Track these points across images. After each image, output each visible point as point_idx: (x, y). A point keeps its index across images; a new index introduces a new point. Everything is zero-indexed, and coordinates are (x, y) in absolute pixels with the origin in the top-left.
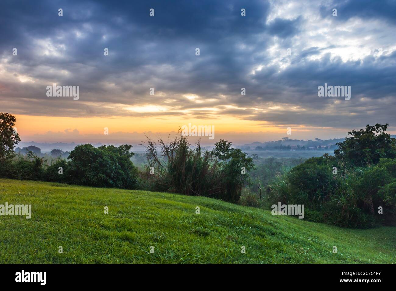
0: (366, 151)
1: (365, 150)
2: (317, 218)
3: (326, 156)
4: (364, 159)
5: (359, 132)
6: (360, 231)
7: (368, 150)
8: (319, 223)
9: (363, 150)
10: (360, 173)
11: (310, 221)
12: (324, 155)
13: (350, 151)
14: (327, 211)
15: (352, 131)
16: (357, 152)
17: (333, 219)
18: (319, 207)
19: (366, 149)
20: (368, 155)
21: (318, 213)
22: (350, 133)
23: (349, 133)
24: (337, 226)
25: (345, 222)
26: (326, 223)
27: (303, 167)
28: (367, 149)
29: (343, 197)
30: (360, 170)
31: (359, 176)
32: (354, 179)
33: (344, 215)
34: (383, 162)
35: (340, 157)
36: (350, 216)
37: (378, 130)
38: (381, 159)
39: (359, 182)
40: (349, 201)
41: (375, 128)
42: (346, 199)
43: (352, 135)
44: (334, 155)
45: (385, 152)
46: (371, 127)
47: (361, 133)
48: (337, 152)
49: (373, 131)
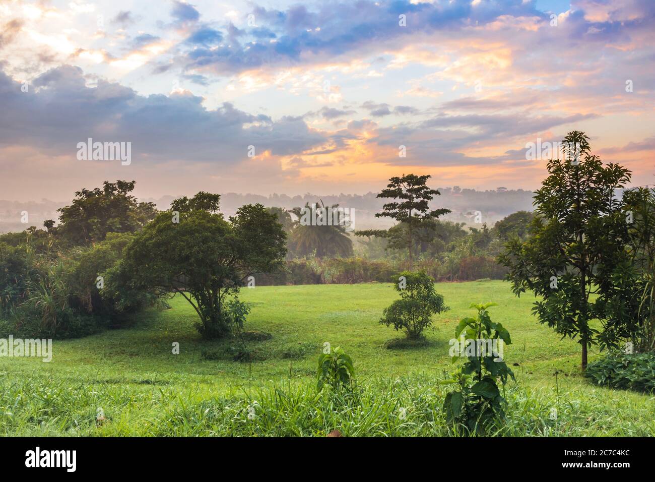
0: (93, 222)
1: (92, 220)
3: (32, 231)
4: (90, 234)
5: (92, 192)
6: (73, 342)
7: (96, 221)
9: (89, 221)
10: (79, 255)
12: (29, 229)
13: (70, 222)
14: (22, 318)
15: (81, 191)
16: (80, 224)
17: (30, 329)
18: (9, 313)
20: (95, 228)
21: (6, 322)
22: (78, 193)
23: (77, 193)
25: (49, 331)
28: (95, 219)
29: (47, 295)
30: (79, 251)
31: (76, 260)
32: (68, 265)
33: (47, 320)
34: (111, 239)
35: (54, 232)
36: (57, 322)
37: (120, 190)
38: (109, 234)
39: (72, 270)
40: (57, 299)
41: (117, 186)
42: (51, 297)
43: (82, 197)
44: (45, 229)
45: (121, 223)
46: (111, 184)
47: (96, 193)
48: (49, 224)
49: (114, 192)
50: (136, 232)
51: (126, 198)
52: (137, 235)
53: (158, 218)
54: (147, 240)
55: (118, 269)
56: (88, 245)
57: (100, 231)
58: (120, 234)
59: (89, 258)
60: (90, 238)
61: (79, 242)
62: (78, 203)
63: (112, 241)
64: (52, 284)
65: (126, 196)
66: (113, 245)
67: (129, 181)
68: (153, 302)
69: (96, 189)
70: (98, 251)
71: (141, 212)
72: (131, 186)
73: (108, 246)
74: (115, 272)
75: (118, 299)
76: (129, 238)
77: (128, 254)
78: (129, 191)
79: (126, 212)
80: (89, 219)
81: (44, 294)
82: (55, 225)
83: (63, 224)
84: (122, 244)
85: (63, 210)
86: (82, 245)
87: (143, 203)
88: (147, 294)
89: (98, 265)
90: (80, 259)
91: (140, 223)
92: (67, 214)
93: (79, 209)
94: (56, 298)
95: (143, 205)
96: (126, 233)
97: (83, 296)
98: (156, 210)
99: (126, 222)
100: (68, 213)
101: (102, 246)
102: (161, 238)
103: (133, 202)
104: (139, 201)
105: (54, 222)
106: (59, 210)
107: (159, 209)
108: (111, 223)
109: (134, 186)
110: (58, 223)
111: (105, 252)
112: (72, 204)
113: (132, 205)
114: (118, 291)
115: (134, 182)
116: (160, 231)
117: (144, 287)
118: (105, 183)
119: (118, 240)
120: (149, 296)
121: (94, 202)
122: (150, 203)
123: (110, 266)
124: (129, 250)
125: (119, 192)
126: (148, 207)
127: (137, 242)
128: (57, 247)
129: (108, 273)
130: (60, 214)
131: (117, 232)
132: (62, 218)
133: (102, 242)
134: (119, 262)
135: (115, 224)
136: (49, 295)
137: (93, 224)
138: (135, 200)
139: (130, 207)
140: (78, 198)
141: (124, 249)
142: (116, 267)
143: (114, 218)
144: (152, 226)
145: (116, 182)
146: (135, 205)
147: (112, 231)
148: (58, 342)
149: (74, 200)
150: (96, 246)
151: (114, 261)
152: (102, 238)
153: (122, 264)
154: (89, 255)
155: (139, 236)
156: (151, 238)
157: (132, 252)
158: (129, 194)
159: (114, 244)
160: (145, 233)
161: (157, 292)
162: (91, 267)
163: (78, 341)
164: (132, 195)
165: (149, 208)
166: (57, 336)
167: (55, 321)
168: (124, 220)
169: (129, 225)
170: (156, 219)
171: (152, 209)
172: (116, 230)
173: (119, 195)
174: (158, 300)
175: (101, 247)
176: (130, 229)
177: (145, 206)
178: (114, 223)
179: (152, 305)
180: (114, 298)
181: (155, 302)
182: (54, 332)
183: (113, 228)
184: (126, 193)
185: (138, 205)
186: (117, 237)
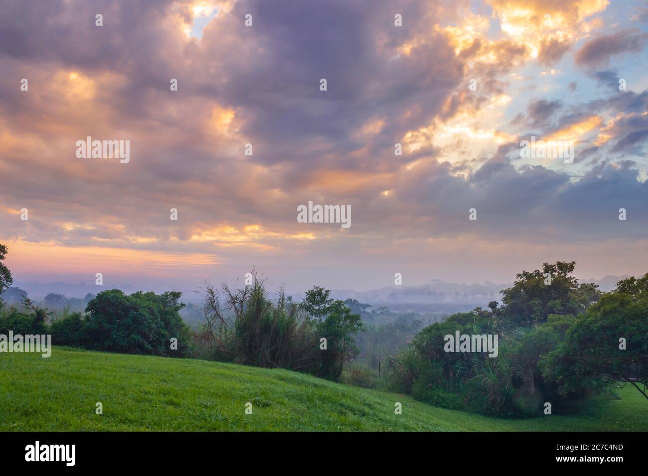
0: (535, 303)
1: (533, 302)
2: (453, 404)
3: (478, 311)
4: (532, 316)
5: (532, 274)
6: (515, 422)
7: (537, 302)
8: (456, 410)
9: (530, 303)
10: (521, 336)
11: (444, 407)
12: (475, 310)
13: (512, 304)
14: (469, 393)
15: (522, 273)
16: (521, 306)
17: (476, 404)
18: (458, 387)
19: (534, 301)
20: (537, 310)
21: (456, 395)
22: (519, 275)
23: (517, 275)
24: (483, 415)
25: (493, 409)
26: (466, 411)
27: (438, 328)
28: (536, 300)
29: (491, 373)
30: (522, 332)
31: (518, 340)
32: (511, 346)
33: (492, 398)
34: (553, 321)
35: (498, 313)
36: (501, 401)
37: (560, 271)
38: (550, 316)
39: (515, 350)
40: (501, 378)
41: (557, 267)
42: (495, 375)
43: (522, 279)
44: (490, 310)
45: (563, 305)
46: (551, 266)
47: (536, 275)
48: (493, 305)
49: (554, 273)
50: (578, 315)
51: (566, 280)
52: (580, 317)
53: (603, 300)
54: (591, 323)
55: (560, 352)
56: (530, 326)
57: (541, 312)
58: (562, 316)
59: (532, 340)
60: (531, 319)
61: (521, 323)
62: (519, 285)
63: (554, 323)
64: (496, 363)
65: (567, 277)
66: (555, 327)
67: (568, 261)
68: (600, 389)
69: (536, 271)
70: (540, 332)
71: (582, 294)
72: (571, 267)
73: (550, 328)
74: (558, 355)
75: (562, 383)
76: (572, 321)
77: (572, 337)
78: (569, 272)
79: (567, 293)
80: (531, 300)
81: (489, 373)
82: (498, 307)
83: (505, 305)
84: (565, 327)
85: (505, 292)
86: (523, 326)
87: (584, 284)
88: (593, 381)
89: (542, 346)
90: (522, 340)
91: (582, 305)
92: (509, 295)
93: (520, 291)
94: (500, 377)
95: (584, 286)
96: (568, 315)
97: (525, 377)
98: (599, 291)
99: (567, 303)
100: (510, 295)
101: (544, 327)
102: (607, 322)
103: (574, 283)
104: (580, 282)
105: (498, 303)
106: (501, 292)
107: (602, 290)
108: (552, 305)
109: (574, 267)
110: (501, 304)
111: (547, 334)
112: (513, 286)
113: (573, 286)
114: (561, 374)
115: (573, 263)
116: (606, 314)
117: (588, 373)
118: (545, 264)
119: (560, 322)
120: (595, 383)
121: (535, 284)
122: (592, 284)
123: (553, 349)
124: (573, 332)
125: (559, 273)
126: (590, 289)
127: (580, 325)
128: (500, 327)
129: (551, 356)
130: (502, 296)
131: (558, 314)
132: (505, 300)
133: (544, 324)
134: (561, 345)
135: (556, 305)
136: (494, 374)
137: (534, 306)
138: (575, 282)
139: (571, 288)
140: (519, 280)
141: (567, 332)
142: (559, 350)
143: (555, 299)
144: (596, 309)
145: (556, 263)
146: (576, 287)
147: (554, 313)
148: (501, 420)
149: (515, 282)
150: (538, 328)
151: (556, 344)
152: (544, 319)
153: (565, 348)
154: (531, 336)
155: (582, 319)
156: (596, 321)
157: (575, 335)
158: (569, 275)
159: (556, 326)
160: (589, 316)
161: (604, 380)
162: (533, 349)
163: (520, 421)
164: (573, 276)
165: (591, 289)
166: (501, 414)
167: (499, 399)
168: (566, 302)
169: (571, 307)
170: (600, 300)
171: (595, 290)
172: (557, 312)
173: (559, 277)
174: (605, 388)
175: (542, 329)
176: (572, 311)
177: (587, 287)
178: (555, 304)
179: (599, 393)
180: (557, 382)
181: (602, 391)
182: (498, 410)
183: (555, 310)
184: (566, 275)
185: (579, 287)
186: (559, 319)
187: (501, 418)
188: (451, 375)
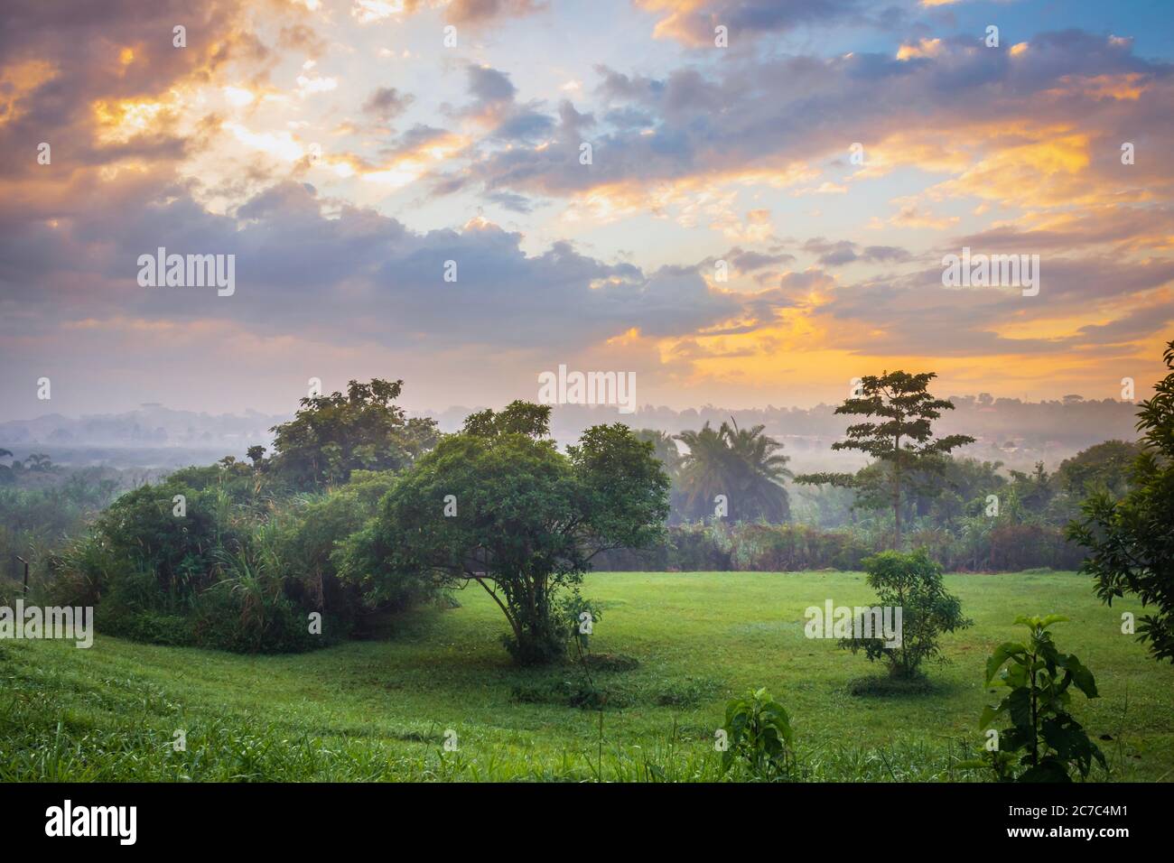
0: (330, 451)
1: (327, 447)
2: (177, 635)
3: (228, 464)
4: (324, 472)
5: (328, 399)
6: (289, 659)
7: (334, 449)
8: (182, 646)
9: (322, 449)
10: (304, 508)
11: (158, 643)
12: (222, 461)
13: (290, 451)
14: (208, 614)
15: (310, 397)
16: (306, 454)
17: (219, 633)
18: (186, 603)
19: (329, 447)
20: (332, 462)
21: (182, 619)
22: (306, 400)
23: (303, 400)
24: (231, 651)
25: (251, 639)
26: (202, 647)
27: (150, 496)
28: (333, 445)
29: (248, 574)
30: (305, 500)
31: (298, 515)
32: (285, 525)
33: (249, 619)
34: (358, 481)
35: (265, 468)
36: (265, 623)
37: (377, 396)
38: (355, 473)
39: (293, 533)
40: (266, 582)
41: (371, 389)
42: (256, 579)
43: (311, 407)
44: (250, 461)
45: (377, 455)
46: (361, 386)
47: (335, 401)
48: (256, 452)
49: (366, 399)
50: (402, 471)
51: (386, 410)
52: (404, 475)
53: (442, 446)
54: (421, 485)
55: (369, 535)
56: (321, 490)
57: (340, 466)
58: (374, 473)
59: (321, 515)
60: (323, 478)
61: (305, 485)
62: (306, 418)
63: (361, 484)
64: (258, 557)
65: (387, 406)
66: (363, 493)
67: (391, 380)
68: (430, 595)
69: (335, 394)
70: (337, 501)
71: (411, 435)
72: (395, 390)
73: (355, 494)
74: (364, 540)
75: (369, 586)
76: (390, 481)
77: (389, 508)
78: (391, 398)
79: (385, 433)
80: (323, 445)
81: (245, 574)
82: (266, 456)
83: (278, 453)
84: (379, 491)
85: (279, 430)
86: (310, 490)
87: (415, 419)
88: (419, 581)
89: (339, 524)
90: (305, 516)
91: (409, 454)
92: (286, 436)
93: (305, 428)
94: (264, 581)
95: (415, 423)
96: (384, 472)
97: (309, 580)
98: (438, 432)
99: (385, 452)
100: (289, 435)
101: (343, 492)
102: (445, 482)
103: (399, 417)
104: (408, 416)
105: (265, 450)
106: (273, 429)
107: (442, 431)
108: (360, 453)
109: (399, 390)
110: (270, 451)
111: (348, 504)
112: (295, 419)
113: (396, 421)
114: (368, 572)
115: (400, 382)
116: (445, 469)
117: (413, 569)
118: (351, 383)
119: (371, 484)
120: (422, 583)
121: (332, 417)
122: (427, 419)
123: (356, 529)
124: (391, 500)
125: (374, 399)
126: (423, 427)
127: (403, 488)
128: (267, 492)
129: (353, 542)
130: (274, 436)
131: (369, 469)
132: (278, 443)
133: (344, 487)
134: (371, 522)
135: (366, 455)
136: (253, 576)
137: (329, 454)
138: (401, 415)
139: (393, 426)
140: (305, 408)
141: (381, 500)
142: (367, 531)
143: (365, 444)
144: (431, 460)
145: (370, 382)
146: (402, 423)
147: (362, 467)
148: (265, 658)
149: (298, 412)
150: (334, 494)
151: (362, 520)
152: (345, 479)
153: (376, 526)
154: (321, 508)
155: (406, 478)
156: (428, 482)
157: (394, 505)
158: (391, 403)
159: (364, 489)
160: (419, 473)
161: (437, 577)
162: (323, 530)
163: (297, 657)
164: (397, 406)
165: (425, 428)
166: (264, 646)
167: (261, 622)
168: (383, 449)
169: (391, 458)
170: (437, 447)
171: (430, 430)
172: (367, 466)
173: (374, 405)
174: (437, 591)
175: (341, 495)
176: (392, 464)
177: (419, 424)
178: (364, 453)
179: (427, 599)
180: (361, 585)
181: (433, 596)
182: (259, 640)
183: (364, 462)
184: (386, 402)
185: (406, 423)
186: (370, 478)
187: (265, 653)
188: (174, 581)
